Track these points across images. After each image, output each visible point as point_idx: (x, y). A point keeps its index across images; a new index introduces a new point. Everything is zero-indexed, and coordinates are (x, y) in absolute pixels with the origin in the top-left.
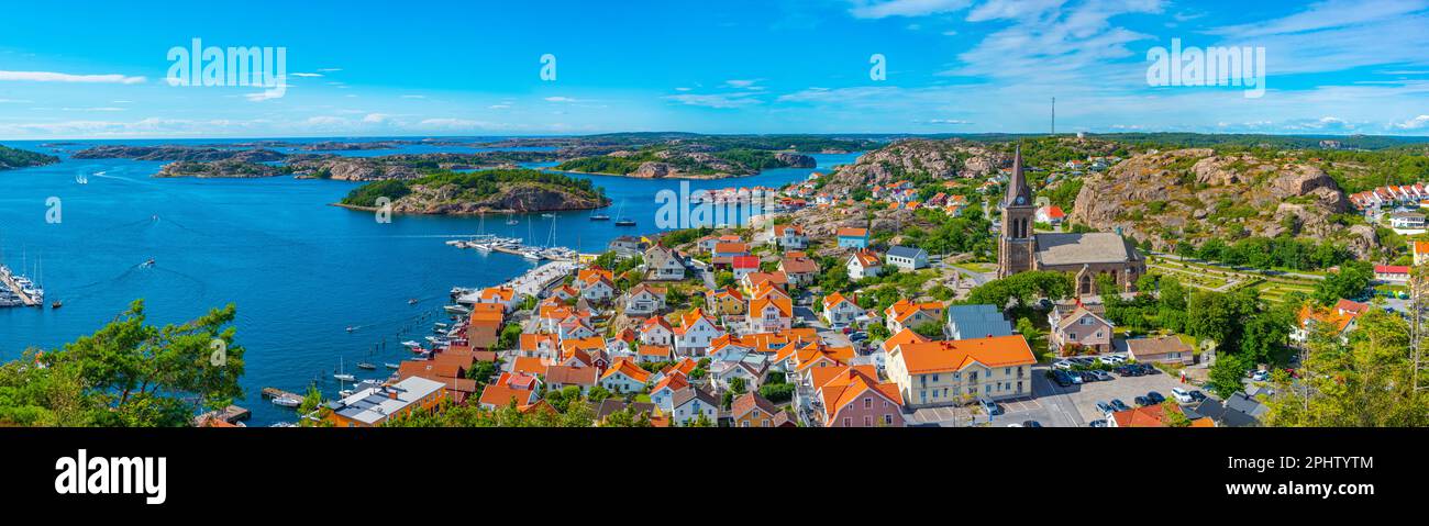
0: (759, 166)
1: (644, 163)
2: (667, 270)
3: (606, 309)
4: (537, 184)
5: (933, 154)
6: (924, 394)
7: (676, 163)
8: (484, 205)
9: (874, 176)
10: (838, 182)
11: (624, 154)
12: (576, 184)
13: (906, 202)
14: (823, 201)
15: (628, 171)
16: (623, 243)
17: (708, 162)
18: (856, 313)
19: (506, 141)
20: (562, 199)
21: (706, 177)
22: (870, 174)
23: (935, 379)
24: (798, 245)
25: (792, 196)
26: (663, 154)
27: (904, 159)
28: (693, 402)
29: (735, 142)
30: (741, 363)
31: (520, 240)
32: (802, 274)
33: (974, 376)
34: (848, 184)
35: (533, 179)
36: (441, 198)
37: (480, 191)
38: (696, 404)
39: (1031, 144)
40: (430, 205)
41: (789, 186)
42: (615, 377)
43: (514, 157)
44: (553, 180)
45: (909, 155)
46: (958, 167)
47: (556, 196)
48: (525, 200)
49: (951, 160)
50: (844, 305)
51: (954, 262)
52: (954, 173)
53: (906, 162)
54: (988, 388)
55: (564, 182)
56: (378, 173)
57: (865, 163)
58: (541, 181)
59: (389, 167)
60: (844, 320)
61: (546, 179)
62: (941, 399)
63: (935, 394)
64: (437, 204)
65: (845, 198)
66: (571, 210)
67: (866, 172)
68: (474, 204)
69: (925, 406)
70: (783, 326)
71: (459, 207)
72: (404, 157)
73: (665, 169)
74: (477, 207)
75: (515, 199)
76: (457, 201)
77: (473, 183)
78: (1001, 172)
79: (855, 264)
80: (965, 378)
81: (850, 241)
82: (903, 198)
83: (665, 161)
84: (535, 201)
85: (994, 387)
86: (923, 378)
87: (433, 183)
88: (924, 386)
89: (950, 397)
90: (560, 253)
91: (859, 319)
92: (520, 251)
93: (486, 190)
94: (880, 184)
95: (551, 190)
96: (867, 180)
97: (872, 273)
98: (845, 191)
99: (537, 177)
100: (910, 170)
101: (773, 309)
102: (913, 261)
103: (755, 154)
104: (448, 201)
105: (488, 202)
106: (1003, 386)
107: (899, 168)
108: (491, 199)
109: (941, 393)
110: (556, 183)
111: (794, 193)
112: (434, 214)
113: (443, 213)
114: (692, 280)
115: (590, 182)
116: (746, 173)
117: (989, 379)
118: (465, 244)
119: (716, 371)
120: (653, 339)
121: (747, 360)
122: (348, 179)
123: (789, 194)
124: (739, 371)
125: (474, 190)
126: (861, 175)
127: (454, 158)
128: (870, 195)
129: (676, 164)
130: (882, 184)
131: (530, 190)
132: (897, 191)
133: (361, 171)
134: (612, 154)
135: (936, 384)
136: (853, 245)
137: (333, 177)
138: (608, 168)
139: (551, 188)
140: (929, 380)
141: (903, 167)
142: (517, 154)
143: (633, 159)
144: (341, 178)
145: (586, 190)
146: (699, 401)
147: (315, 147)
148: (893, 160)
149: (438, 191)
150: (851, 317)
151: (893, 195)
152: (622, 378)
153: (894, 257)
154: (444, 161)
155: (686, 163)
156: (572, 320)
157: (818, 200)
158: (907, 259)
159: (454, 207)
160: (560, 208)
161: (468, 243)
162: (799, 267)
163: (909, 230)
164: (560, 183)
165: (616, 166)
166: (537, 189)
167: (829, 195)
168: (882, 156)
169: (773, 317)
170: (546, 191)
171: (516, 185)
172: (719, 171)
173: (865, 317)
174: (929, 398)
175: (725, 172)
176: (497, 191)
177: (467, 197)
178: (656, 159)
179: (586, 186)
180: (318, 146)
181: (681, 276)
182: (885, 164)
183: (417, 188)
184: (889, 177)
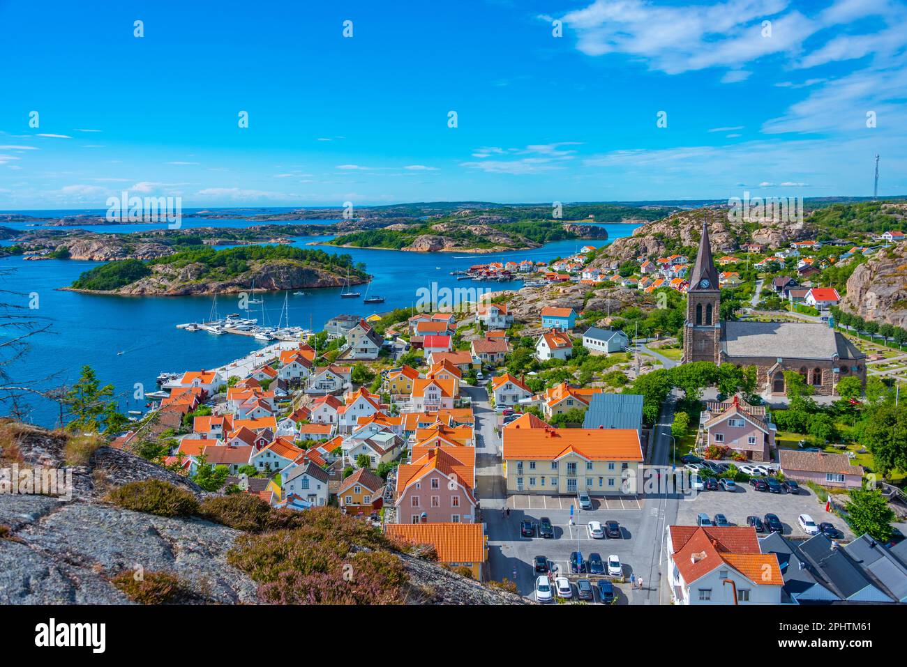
0: (544, 238)
1: (420, 237)
2: (362, 350)
3: (296, 389)
4: (291, 261)
5: (714, 225)
6: (520, 480)
7: (452, 235)
8: (232, 285)
9: (645, 250)
10: (607, 256)
11: (401, 226)
12: (334, 260)
13: (673, 277)
14: (589, 276)
15: (403, 245)
16: (338, 322)
17: (487, 235)
18: (521, 395)
19: (290, 213)
20: (317, 277)
21: (483, 251)
22: (641, 248)
23: (533, 466)
24: (502, 325)
25: (560, 272)
26: (440, 227)
27: (682, 231)
28: (302, 477)
29: (528, 212)
30: (368, 441)
31: (255, 321)
32: (492, 354)
33: (572, 466)
34: (618, 259)
35: (287, 256)
36: (185, 278)
37: (229, 269)
38: (305, 480)
39: (840, 213)
40: (172, 287)
41: (560, 260)
42: (265, 456)
43: (290, 231)
44: (308, 257)
45: (687, 227)
46: (743, 239)
47: (311, 274)
48: (278, 278)
49: (735, 233)
50: (509, 387)
51: (656, 346)
52: (737, 247)
53: (684, 235)
54: (589, 482)
55: (320, 258)
56: (126, 253)
57: (640, 235)
58: (296, 258)
59: (140, 245)
60: (509, 402)
61: (301, 256)
62: (538, 487)
63: (532, 481)
64: (181, 284)
65: (612, 273)
66: (326, 287)
67: (636, 246)
68: (222, 283)
69: (522, 492)
70: (444, 406)
71: (205, 287)
72: (163, 233)
73: (441, 243)
74: (224, 287)
75: (267, 277)
76: (203, 281)
77: (222, 262)
78: (795, 245)
79: (544, 345)
80: (563, 469)
81: (554, 321)
82: (670, 274)
83: (441, 234)
84: (288, 278)
85: (596, 481)
86: (520, 466)
87: (177, 263)
88: (521, 472)
89: (549, 487)
90: (291, 333)
91: (521, 401)
92: (253, 333)
93: (235, 269)
94: (651, 258)
95: (305, 268)
96: (638, 254)
97: (560, 355)
98: (613, 266)
99: (292, 253)
100: (686, 244)
101: (435, 389)
102: (606, 343)
103: (542, 225)
104: (193, 281)
105: (237, 281)
106: (606, 481)
107: (675, 241)
108: (241, 278)
109: (538, 481)
110: (312, 259)
111: (562, 268)
112: (175, 295)
113: (186, 294)
114: (384, 359)
115: (350, 258)
116: (526, 246)
117: (590, 472)
118: (196, 327)
119: (346, 448)
120: (320, 417)
121: (376, 438)
122: (91, 259)
123: (556, 268)
124: (365, 448)
125: (222, 269)
126: (631, 248)
127: (221, 233)
128: (638, 271)
129: (453, 237)
130: (653, 258)
131: (282, 268)
132: (666, 267)
133: (107, 250)
134: (389, 227)
135: (533, 471)
136: (557, 326)
137: (72, 257)
138: (383, 242)
139: (305, 265)
140: (526, 467)
141: (680, 239)
142: (293, 228)
143: (410, 233)
144: (82, 258)
145: (344, 267)
146: (309, 477)
147: (62, 222)
148: (669, 232)
149: (182, 271)
150: (515, 398)
151: (662, 271)
152: (272, 456)
153: (590, 339)
154: (210, 236)
155: (464, 236)
156: (253, 400)
157: (584, 275)
158: (602, 342)
159: (198, 288)
160: (315, 286)
161: (199, 326)
162: (490, 347)
163: (628, 310)
164: (316, 260)
165: (391, 240)
166: (290, 266)
167: (596, 270)
168: (658, 228)
169: (435, 396)
170: (300, 269)
171: (268, 262)
172: (498, 244)
173: (529, 400)
174: (526, 485)
175: (505, 245)
176: (247, 269)
177: (214, 277)
178: (432, 233)
179: (345, 262)
180: (66, 220)
181: (375, 356)
182: (660, 238)
183: (159, 268)
184: (663, 251)
